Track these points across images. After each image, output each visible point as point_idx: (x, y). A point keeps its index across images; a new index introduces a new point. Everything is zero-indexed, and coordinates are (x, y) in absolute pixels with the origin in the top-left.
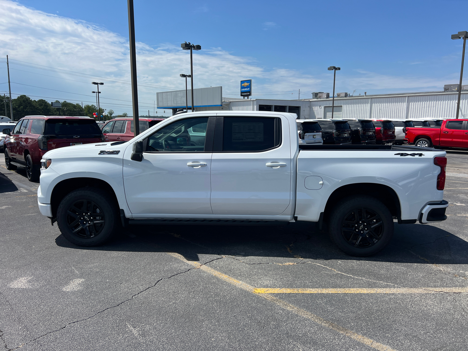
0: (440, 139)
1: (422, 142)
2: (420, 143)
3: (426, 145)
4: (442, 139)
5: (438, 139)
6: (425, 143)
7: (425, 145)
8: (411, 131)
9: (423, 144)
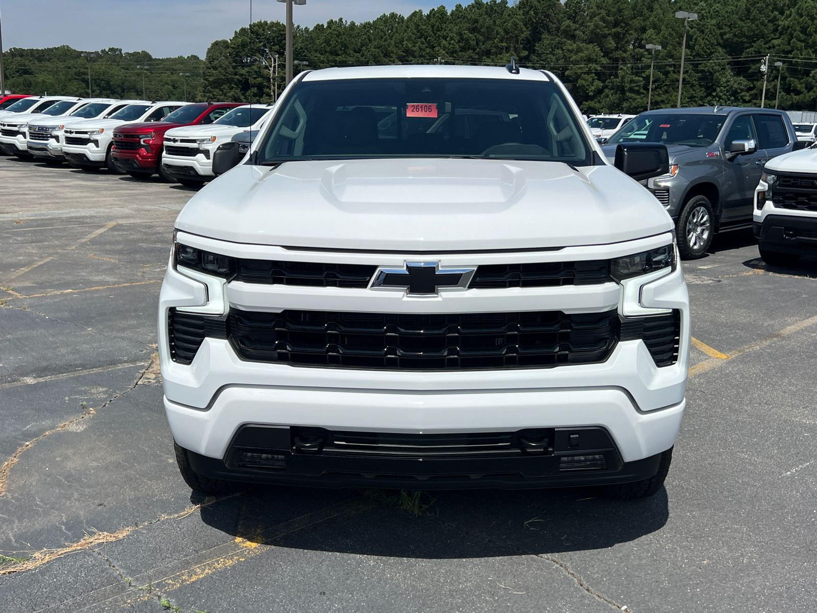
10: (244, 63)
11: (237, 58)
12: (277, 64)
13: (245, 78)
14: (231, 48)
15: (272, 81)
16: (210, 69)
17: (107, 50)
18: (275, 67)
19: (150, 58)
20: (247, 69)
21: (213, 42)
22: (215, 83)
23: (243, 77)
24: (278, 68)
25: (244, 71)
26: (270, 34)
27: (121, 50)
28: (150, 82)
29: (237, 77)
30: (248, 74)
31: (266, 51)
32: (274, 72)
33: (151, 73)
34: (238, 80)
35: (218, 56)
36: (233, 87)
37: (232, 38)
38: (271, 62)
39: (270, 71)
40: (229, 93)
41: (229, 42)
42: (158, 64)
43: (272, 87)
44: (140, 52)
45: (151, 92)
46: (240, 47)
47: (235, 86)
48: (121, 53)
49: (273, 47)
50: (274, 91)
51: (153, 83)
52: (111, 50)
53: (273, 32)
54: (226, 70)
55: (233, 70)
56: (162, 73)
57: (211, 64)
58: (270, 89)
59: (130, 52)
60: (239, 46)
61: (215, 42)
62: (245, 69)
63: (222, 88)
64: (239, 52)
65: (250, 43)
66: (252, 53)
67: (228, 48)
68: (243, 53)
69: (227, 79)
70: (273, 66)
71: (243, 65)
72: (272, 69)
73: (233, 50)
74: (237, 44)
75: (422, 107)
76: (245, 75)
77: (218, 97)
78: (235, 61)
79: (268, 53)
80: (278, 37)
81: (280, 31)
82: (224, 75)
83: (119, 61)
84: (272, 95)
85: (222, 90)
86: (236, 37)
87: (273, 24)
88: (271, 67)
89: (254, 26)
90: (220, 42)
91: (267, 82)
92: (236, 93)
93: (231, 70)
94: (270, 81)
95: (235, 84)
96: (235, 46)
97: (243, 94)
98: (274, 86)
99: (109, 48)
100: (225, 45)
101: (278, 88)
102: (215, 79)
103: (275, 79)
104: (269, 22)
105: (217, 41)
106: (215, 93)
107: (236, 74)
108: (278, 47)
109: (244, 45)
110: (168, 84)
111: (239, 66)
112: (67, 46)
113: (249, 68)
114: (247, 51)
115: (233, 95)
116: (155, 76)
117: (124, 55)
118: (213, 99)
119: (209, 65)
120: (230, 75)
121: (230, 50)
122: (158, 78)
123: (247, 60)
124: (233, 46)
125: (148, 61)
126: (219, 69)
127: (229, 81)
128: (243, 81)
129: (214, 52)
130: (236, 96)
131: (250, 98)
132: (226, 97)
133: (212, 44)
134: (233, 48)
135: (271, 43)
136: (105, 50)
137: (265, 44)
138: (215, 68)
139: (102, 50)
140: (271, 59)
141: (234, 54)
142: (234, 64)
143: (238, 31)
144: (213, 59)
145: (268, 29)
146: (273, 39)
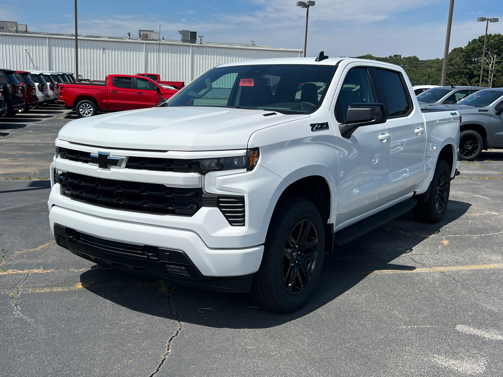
0: (109, 101)
1: (86, 105)
2: (83, 106)
3: (92, 109)
4: (111, 101)
5: (106, 101)
6: (89, 106)
7: (89, 109)
8: (67, 89)
9: (87, 108)
10: (472, 61)
11: (468, 59)
12: (494, 62)
13: (471, 71)
14: (465, 52)
15: (490, 72)
16: (449, 66)
17: (392, 56)
18: (493, 64)
19: (417, 60)
20: (473, 65)
21: (453, 49)
22: (451, 74)
23: (471, 70)
24: (495, 64)
25: (471, 67)
26: (493, 42)
27: (401, 56)
28: (415, 74)
29: (466, 70)
30: (474, 68)
31: (489, 53)
32: (492, 67)
33: (417, 69)
34: (467, 72)
35: (455, 58)
36: (463, 77)
37: (466, 46)
38: (491, 60)
39: (489, 66)
40: (460, 80)
41: (464, 48)
42: (422, 64)
43: (490, 76)
44: (412, 56)
45: (415, 81)
46: (471, 52)
47: (464, 76)
48: (401, 58)
49: (494, 51)
50: (490, 79)
51: (417, 75)
52: (395, 56)
53: (495, 41)
54: (459, 66)
55: (464, 66)
56: (424, 69)
57: (450, 63)
58: (488, 78)
59: (406, 57)
60: (470, 50)
61: (454, 49)
62: (472, 65)
63: (455, 77)
64: (470, 54)
65: (478, 49)
66: (479, 55)
67: (463, 52)
68: (472, 55)
69: (460, 72)
70: (492, 63)
71: (471, 63)
72: (491, 65)
73: (466, 53)
74: (469, 50)
75: (247, 80)
76: (472, 69)
77: (452, 83)
78: (466, 61)
79: (489, 55)
80: (498, 44)
81: (500, 40)
82: (458, 70)
83: (399, 63)
84: (489, 82)
85: (455, 79)
86: (469, 45)
87: (495, 35)
88: (490, 63)
89: (482, 37)
90: (458, 49)
91: (486, 73)
92: (465, 81)
93: (462, 66)
94: (488, 73)
95: (465, 75)
96: (467, 51)
97: (469, 81)
98: (491, 76)
99: (394, 55)
100: (461, 50)
101: (493, 77)
102: (451, 72)
103: (492, 71)
104: (493, 35)
105: (455, 48)
106: (450, 81)
107: (466, 69)
108: (497, 50)
109: (473, 50)
110: (426, 76)
111: (469, 63)
112: (370, 55)
113: (475, 65)
114: (475, 54)
115: (462, 82)
116: (419, 71)
117: (402, 59)
118: (448, 84)
119: (449, 63)
120: (461, 69)
121: (464, 53)
122: (420, 72)
123: (475, 59)
124: (466, 51)
125: (417, 62)
126: (455, 66)
127: (460, 73)
128: (470, 73)
129: (453, 55)
130: (464, 82)
131: (473, 83)
132: (457, 83)
133: (452, 50)
134: (466, 52)
135: (493, 48)
136: (391, 56)
137: (489, 49)
138: (452, 65)
139: (390, 56)
140: (491, 58)
141: (466, 56)
142: (465, 62)
143: (471, 41)
144: (452, 59)
145: (492, 39)
146: (495, 45)
